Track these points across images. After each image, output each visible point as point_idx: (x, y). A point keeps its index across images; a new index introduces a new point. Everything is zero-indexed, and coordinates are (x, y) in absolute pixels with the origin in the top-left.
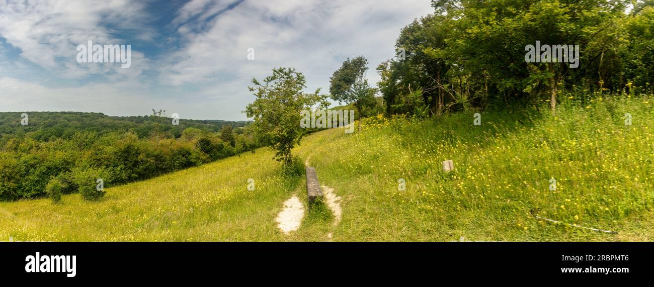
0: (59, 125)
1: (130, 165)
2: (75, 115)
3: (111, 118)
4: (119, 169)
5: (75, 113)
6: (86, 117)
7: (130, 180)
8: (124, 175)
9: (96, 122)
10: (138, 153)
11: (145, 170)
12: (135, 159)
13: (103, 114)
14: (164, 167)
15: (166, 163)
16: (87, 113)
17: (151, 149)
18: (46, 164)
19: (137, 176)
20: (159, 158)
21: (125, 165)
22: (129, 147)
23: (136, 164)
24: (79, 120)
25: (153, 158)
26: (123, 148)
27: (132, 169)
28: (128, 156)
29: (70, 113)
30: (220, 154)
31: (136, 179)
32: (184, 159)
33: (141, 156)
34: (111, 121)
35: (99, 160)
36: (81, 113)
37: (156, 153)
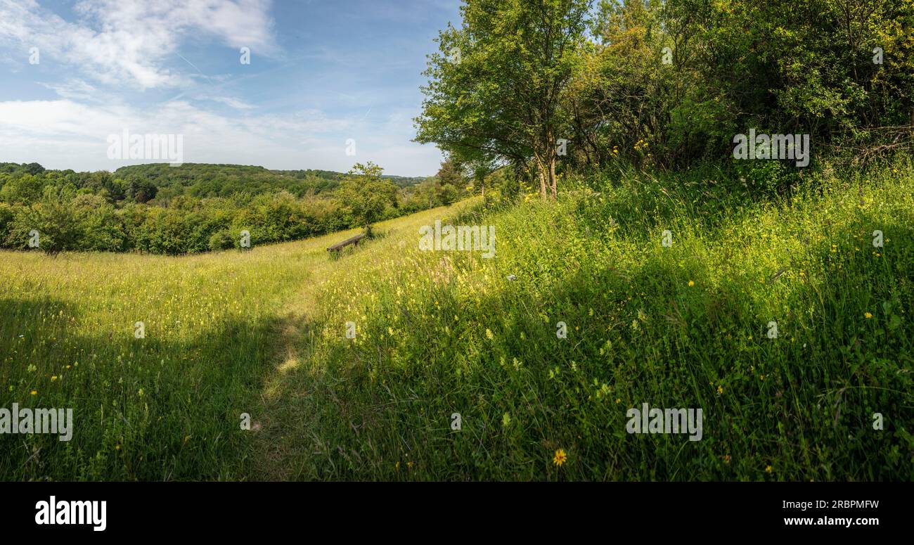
0: (217, 179)
1: (282, 225)
2: (233, 169)
3: (271, 172)
4: (271, 228)
5: (234, 166)
6: (245, 170)
7: (281, 239)
8: (275, 235)
9: (255, 176)
10: (288, 215)
11: (296, 231)
12: (286, 219)
13: (263, 168)
14: (316, 230)
15: (318, 226)
16: (246, 166)
17: (304, 209)
18: (208, 222)
19: (288, 236)
20: (310, 220)
21: (277, 225)
22: (281, 208)
23: (288, 224)
24: (237, 174)
25: (305, 220)
26: (275, 207)
27: (283, 229)
28: (279, 215)
29: (229, 166)
30: (379, 217)
31: (288, 240)
32: (339, 221)
33: (292, 217)
34: (271, 175)
35: (254, 219)
36: (240, 166)
37: (308, 215)
